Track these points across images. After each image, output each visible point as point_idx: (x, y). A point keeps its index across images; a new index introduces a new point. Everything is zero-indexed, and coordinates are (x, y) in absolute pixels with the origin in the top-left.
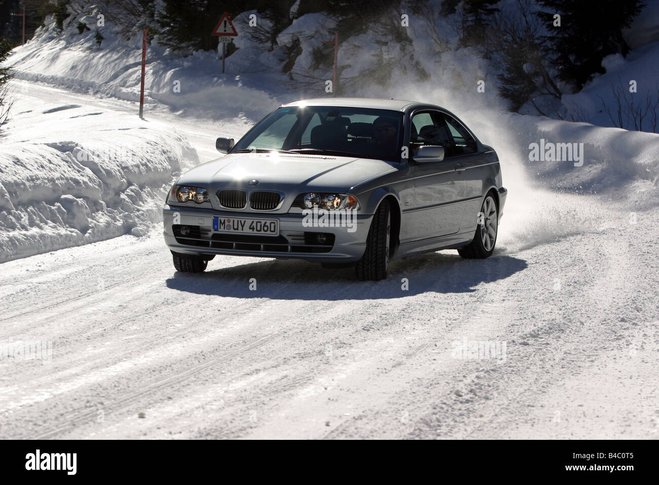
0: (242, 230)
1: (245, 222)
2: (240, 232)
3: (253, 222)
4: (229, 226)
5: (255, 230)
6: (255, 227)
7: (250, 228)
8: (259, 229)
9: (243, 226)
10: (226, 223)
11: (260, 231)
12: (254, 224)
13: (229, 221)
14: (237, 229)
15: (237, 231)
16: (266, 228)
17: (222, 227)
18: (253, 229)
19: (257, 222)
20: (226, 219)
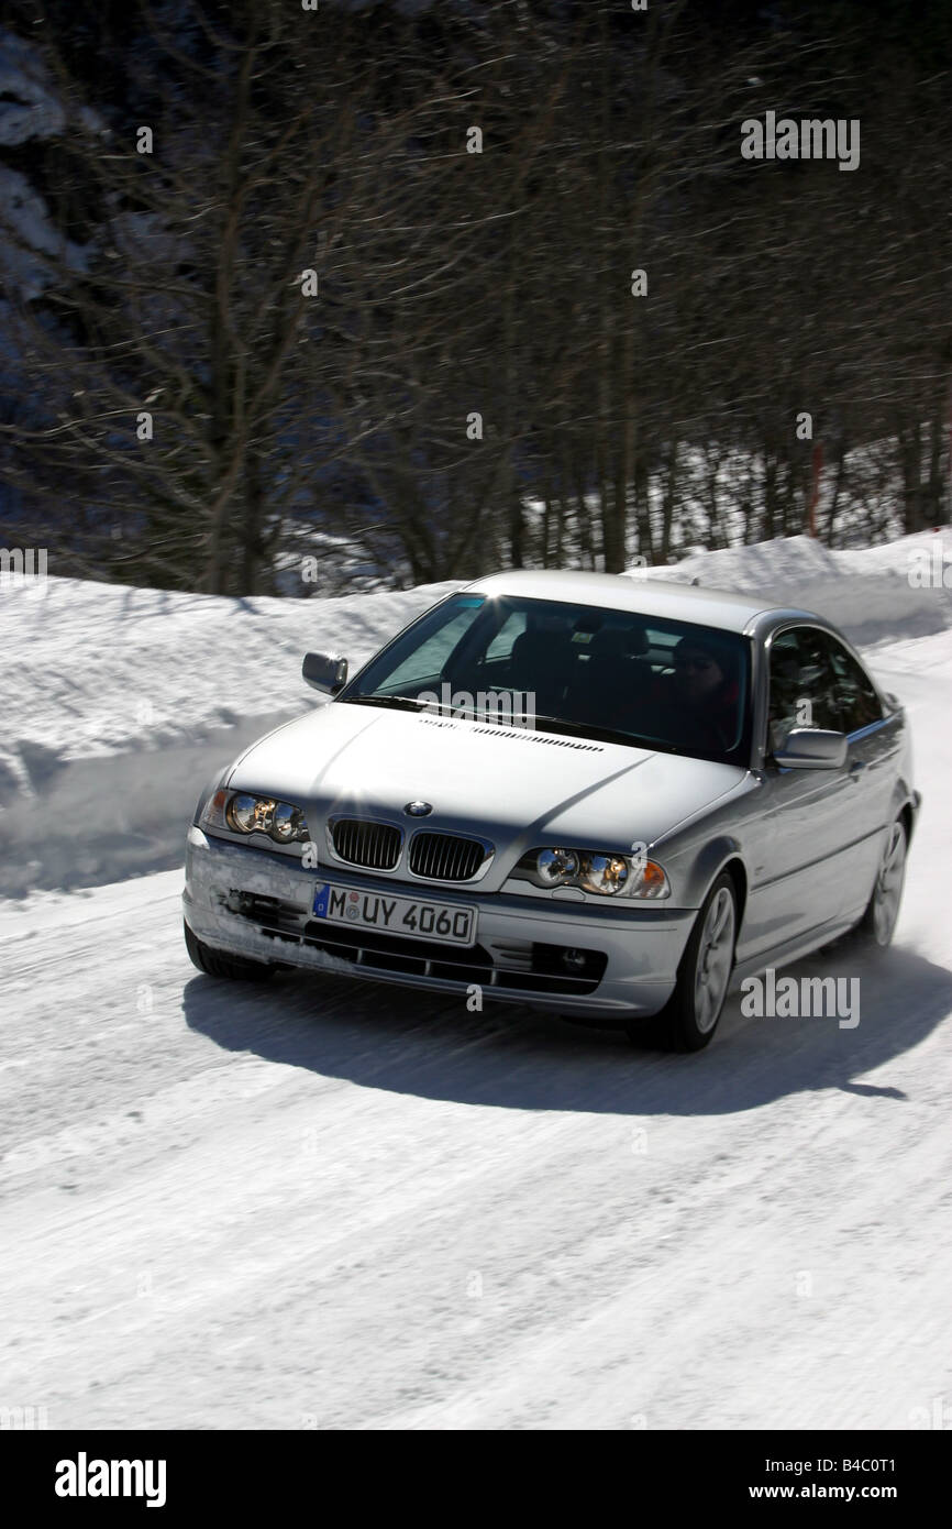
0: (386, 923)
1: (394, 904)
2: (379, 927)
3: (414, 908)
4: (355, 909)
5: (417, 928)
6: (418, 920)
7: (405, 921)
8: (426, 924)
9: (387, 915)
10: (348, 902)
11: (430, 930)
12: (417, 913)
13: (355, 899)
14: (374, 919)
15: (371, 924)
16: (443, 926)
17: (337, 910)
18: (413, 924)
19: (424, 910)
20: (349, 893)
